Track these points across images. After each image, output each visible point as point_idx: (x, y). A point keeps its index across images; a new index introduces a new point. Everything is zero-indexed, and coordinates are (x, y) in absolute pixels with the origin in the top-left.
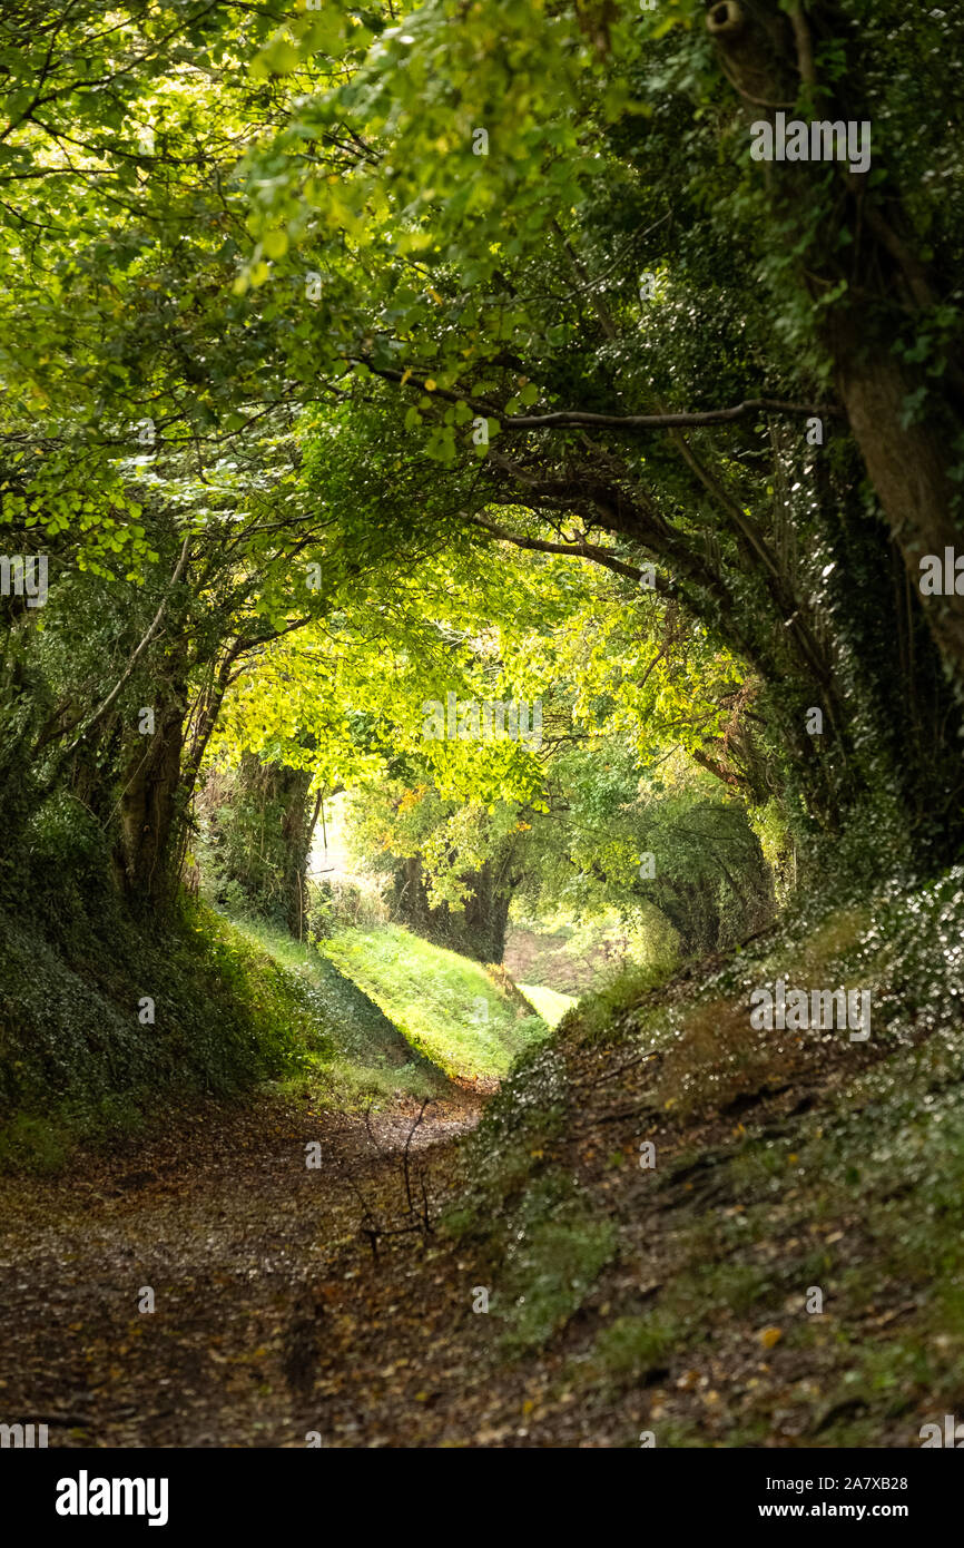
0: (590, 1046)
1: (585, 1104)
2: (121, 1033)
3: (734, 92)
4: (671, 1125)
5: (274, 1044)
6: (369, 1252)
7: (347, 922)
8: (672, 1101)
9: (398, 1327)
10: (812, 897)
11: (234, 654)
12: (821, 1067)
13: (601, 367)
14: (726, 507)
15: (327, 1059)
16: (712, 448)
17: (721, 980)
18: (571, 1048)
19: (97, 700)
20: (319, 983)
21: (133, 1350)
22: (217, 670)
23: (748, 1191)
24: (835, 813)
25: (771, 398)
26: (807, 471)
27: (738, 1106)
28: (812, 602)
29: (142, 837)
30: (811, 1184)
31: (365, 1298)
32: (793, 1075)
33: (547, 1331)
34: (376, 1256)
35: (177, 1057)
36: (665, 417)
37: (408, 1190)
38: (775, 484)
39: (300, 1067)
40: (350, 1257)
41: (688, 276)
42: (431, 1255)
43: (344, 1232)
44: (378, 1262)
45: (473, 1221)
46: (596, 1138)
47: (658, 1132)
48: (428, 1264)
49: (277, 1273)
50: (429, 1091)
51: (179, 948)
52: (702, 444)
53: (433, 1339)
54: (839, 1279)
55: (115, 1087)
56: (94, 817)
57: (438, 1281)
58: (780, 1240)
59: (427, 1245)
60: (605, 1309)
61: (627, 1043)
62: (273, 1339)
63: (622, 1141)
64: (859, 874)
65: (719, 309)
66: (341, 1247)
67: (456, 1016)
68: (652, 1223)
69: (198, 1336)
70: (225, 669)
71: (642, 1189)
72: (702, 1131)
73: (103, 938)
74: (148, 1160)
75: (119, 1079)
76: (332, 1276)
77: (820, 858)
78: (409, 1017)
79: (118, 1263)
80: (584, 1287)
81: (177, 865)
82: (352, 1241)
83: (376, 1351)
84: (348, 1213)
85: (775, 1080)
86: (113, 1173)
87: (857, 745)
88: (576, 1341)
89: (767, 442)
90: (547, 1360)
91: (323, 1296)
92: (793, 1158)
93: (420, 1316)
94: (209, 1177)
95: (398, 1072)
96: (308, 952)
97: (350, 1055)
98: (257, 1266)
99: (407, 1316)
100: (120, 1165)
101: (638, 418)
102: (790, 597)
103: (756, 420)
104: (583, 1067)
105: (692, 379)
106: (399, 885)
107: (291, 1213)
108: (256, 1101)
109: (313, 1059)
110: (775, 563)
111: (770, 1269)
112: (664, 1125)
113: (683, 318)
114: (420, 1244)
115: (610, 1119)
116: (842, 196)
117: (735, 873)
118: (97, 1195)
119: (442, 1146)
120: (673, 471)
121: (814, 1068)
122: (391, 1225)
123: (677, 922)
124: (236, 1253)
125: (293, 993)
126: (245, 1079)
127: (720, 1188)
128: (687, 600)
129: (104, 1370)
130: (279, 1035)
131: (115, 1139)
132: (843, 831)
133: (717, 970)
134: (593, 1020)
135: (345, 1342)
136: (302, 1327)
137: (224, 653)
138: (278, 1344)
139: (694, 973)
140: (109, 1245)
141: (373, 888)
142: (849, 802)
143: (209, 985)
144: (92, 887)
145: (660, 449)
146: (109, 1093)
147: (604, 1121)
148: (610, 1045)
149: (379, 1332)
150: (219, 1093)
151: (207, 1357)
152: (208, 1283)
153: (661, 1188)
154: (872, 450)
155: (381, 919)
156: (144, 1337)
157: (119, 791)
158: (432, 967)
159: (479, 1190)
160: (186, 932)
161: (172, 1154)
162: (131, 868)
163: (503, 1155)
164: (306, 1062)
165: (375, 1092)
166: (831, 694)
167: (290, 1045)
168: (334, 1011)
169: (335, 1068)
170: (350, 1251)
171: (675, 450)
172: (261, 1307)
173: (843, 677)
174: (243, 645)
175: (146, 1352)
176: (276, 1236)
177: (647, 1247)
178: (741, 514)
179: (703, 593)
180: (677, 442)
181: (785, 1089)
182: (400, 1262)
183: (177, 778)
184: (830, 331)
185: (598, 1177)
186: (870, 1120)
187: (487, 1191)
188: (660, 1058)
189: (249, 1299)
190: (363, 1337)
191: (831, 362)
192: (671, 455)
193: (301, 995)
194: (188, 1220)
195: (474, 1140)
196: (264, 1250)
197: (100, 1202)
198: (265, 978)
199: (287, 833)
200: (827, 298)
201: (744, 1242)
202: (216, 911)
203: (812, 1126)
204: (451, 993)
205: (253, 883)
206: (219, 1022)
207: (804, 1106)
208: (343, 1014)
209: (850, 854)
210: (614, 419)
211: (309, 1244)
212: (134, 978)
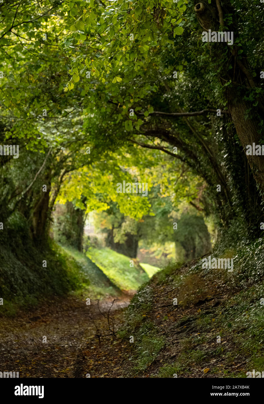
0: (159, 285)
1: (157, 302)
2: (32, 278)
3: (202, 28)
4: (181, 308)
5: (73, 281)
6: (98, 341)
7: (94, 247)
8: (181, 302)
9: (105, 363)
10: (221, 245)
11: (64, 174)
12: (222, 293)
13: (165, 99)
14: (199, 138)
15: (88, 285)
16: (195, 121)
17: (195, 268)
18: (154, 285)
19: (27, 186)
20: (86, 264)
21: (33, 368)
22: (59, 179)
23: (201, 328)
24: (227, 222)
25: (211, 108)
26: (221, 129)
27: (199, 304)
28: (221, 165)
29: (38, 224)
30: (218, 327)
31: (96, 354)
32: (214, 295)
33: (146, 367)
34: (100, 342)
35: (47, 285)
36: (182, 113)
37: (109, 323)
38: (212, 132)
39: (80, 287)
40: (93, 342)
41: (189, 75)
42: (115, 343)
43: (92, 334)
44: (100, 344)
45: (126, 334)
46: (160, 312)
47: (177, 311)
48: (114, 345)
49: (73, 346)
50: (116, 294)
51: (48, 254)
52: (192, 120)
53: (115, 367)
54: (225, 355)
55: (30, 293)
56: (25, 218)
57: (116, 350)
58: (209, 343)
59: (114, 340)
60: (161, 361)
61: (169, 285)
62: (71, 366)
63: (168, 312)
64: (233, 239)
65: (197, 84)
66: (90, 339)
67: (124, 273)
68: (175, 336)
69: (51, 364)
70: (62, 178)
71: (172, 327)
72: (189, 310)
73: (27, 252)
74: (39, 313)
75: (31, 290)
76: (88, 348)
77: (223, 234)
78: (110, 273)
79: (29, 343)
80: (156, 355)
81: (48, 231)
82: (94, 337)
83: (99, 370)
84: (93, 329)
85: (209, 297)
86: (29, 316)
87: (233, 204)
88: (153, 370)
89: (210, 120)
90: (145, 374)
91: (85, 353)
92: (213, 320)
93: (111, 360)
94: (55, 318)
95: (107, 289)
96: (83, 255)
97: (94, 284)
98: (67, 344)
99: (107, 360)
100: (31, 314)
101: (175, 114)
102: (216, 163)
103: (207, 114)
104: (157, 291)
105: (190, 103)
106: (109, 236)
107: (77, 329)
108: (68, 296)
109: (84, 285)
110: (212, 153)
111: (206, 351)
112: (179, 309)
113: (187, 86)
114: (112, 339)
115: (164, 306)
116: (231, 57)
117: (201, 234)
118: (24, 323)
119: (119, 311)
120: (184, 128)
121: (220, 294)
122: (104, 333)
123: (184, 247)
124: (62, 340)
125: (78, 267)
126: (66, 290)
127: (193, 328)
128: (188, 162)
129: (25, 374)
130: (75, 278)
131: (29, 307)
132: (229, 227)
133: (194, 264)
134: (160, 277)
135: (91, 367)
136: (79, 362)
137: (62, 174)
138: (72, 367)
139: (188, 265)
140: (27, 337)
141: (101, 237)
142: (231, 219)
143: (56, 265)
144: (24, 237)
145: (181, 121)
146: (28, 294)
147: (163, 307)
148: (165, 285)
149: (100, 364)
150: (58, 295)
151: (53, 371)
152: (54, 349)
153: (178, 327)
154: (238, 126)
155: (104, 245)
156: (36, 364)
157: (32, 212)
158: (117, 259)
159: (128, 325)
160: (50, 250)
161: (45, 311)
162: (35, 232)
163: (135, 316)
164: (82, 286)
165: (101, 294)
166: (227, 189)
167: (78, 281)
168: (90, 272)
169: (90, 288)
170: (92, 340)
171: (185, 122)
172: (68, 356)
173: (230, 185)
174: (67, 171)
175: (36, 369)
176: (73, 336)
177: (173, 344)
178: (203, 140)
179: (192, 161)
180: (185, 120)
181: (212, 299)
182: (106, 344)
183: (48, 208)
184: (227, 94)
185: (160, 323)
186: (235, 310)
187: (130, 326)
188: (178, 290)
189: (65, 354)
190: (96, 366)
191: (227, 102)
192: (184, 123)
193: (81, 267)
194: (49, 330)
195: (127, 310)
196: (69, 339)
197: (25, 325)
198: (71, 263)
199: (78, 223)
200: (226, 85)
201: (200, 343)
202: (58, 244)
203: (219, 310)
204: (122, 267)
205: (68, 236)
206: (59, 275)
207: (217, 304)
208: (92, 273)
209: (231, 233)
210: (168, 114)
211: (82, 338)
212: (35, 262)
